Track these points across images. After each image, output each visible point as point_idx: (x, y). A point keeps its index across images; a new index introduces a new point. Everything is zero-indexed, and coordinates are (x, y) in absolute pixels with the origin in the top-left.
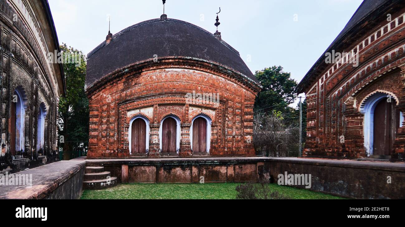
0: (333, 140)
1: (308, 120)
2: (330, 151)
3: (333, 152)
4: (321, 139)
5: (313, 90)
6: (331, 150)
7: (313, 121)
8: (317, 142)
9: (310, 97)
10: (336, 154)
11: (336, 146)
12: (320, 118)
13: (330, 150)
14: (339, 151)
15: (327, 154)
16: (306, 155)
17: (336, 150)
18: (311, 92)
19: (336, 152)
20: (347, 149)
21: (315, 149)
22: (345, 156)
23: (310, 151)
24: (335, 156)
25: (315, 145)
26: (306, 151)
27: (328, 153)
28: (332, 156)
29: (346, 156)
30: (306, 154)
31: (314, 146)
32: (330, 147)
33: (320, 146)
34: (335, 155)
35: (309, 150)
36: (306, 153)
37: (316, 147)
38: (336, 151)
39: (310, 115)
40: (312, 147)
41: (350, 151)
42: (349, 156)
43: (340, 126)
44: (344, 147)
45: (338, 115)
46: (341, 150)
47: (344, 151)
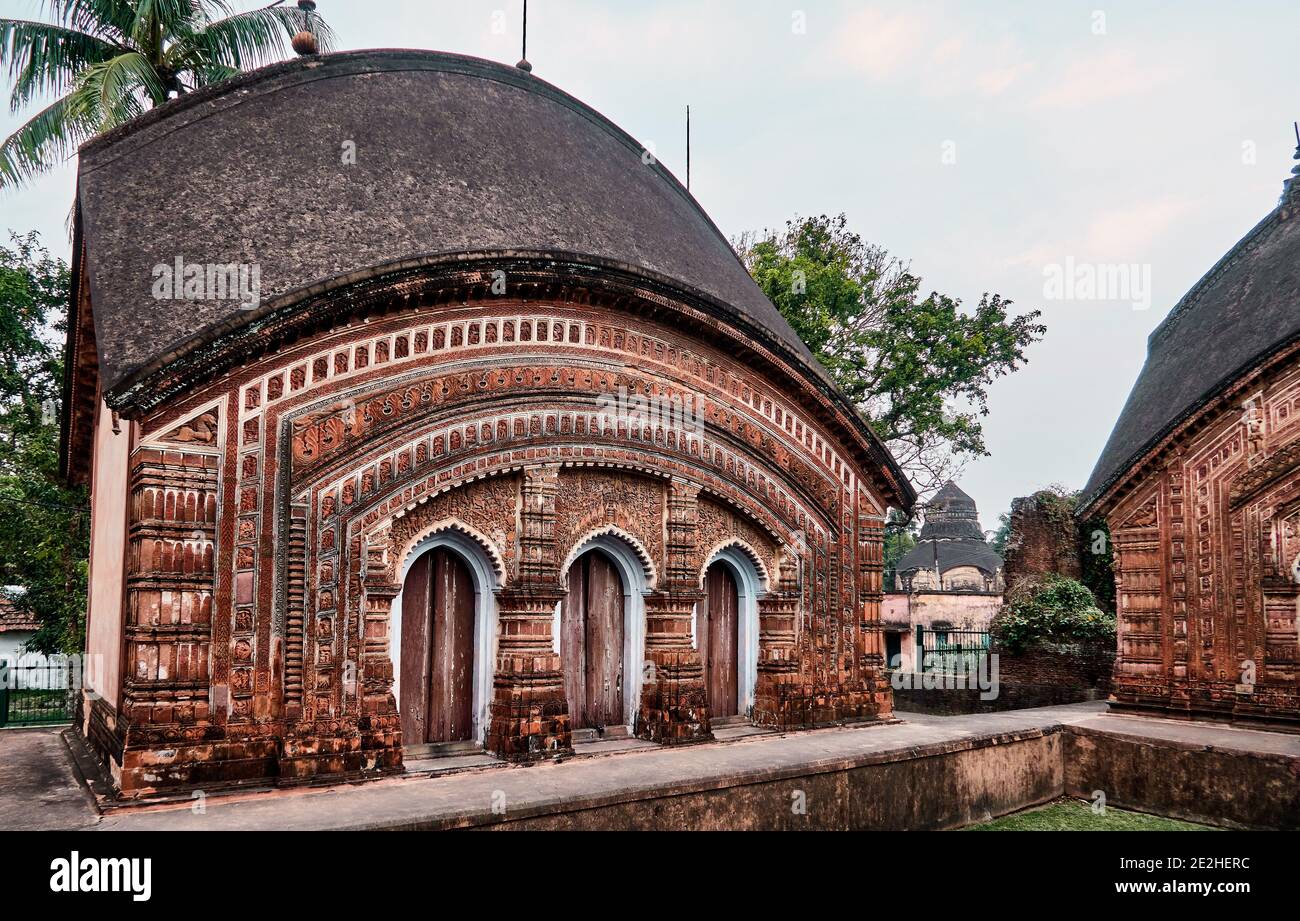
0: (318, 696)
1: (150, 584)
2: (309, 750)
3: (325, 753)
4: (242, 693)
5: (192, 424)
6: (316, 745)
7: (187, 597)
8: (222, 710)
9: (173, 457)
10: (339, 760)
11: (335, 726)
12: (235, 584)
13: (309, 744)
14: (348, 748)
15: (292, 767)
16: (150, 790)
17: (336, 743)
18: (177, 431)
19: (340, 751)
20: (380, 734)
21: (210, 748)
22: (371, 764)
23: (175, 763)
24: (335, 772)
25: (201, 724)
26: (146, 766)
27: (298, 763)
28: (320, 770)
29: (376, 767)
30: (148, 784)
31: (202, 733)
32: (307, 733)
33: (234, 728)
34: (335, 765)
35: (167, 755)
36: (147, 777)
37: (213, 734)
38: (336, 747)
39: (167, 556)
40: (183, 739)
41: (389, 742)
42: (387, 764)
43: (349, 634)
44: (364, 724)
45: (347, 588)
46: (356, 743)
47: (369, 744)
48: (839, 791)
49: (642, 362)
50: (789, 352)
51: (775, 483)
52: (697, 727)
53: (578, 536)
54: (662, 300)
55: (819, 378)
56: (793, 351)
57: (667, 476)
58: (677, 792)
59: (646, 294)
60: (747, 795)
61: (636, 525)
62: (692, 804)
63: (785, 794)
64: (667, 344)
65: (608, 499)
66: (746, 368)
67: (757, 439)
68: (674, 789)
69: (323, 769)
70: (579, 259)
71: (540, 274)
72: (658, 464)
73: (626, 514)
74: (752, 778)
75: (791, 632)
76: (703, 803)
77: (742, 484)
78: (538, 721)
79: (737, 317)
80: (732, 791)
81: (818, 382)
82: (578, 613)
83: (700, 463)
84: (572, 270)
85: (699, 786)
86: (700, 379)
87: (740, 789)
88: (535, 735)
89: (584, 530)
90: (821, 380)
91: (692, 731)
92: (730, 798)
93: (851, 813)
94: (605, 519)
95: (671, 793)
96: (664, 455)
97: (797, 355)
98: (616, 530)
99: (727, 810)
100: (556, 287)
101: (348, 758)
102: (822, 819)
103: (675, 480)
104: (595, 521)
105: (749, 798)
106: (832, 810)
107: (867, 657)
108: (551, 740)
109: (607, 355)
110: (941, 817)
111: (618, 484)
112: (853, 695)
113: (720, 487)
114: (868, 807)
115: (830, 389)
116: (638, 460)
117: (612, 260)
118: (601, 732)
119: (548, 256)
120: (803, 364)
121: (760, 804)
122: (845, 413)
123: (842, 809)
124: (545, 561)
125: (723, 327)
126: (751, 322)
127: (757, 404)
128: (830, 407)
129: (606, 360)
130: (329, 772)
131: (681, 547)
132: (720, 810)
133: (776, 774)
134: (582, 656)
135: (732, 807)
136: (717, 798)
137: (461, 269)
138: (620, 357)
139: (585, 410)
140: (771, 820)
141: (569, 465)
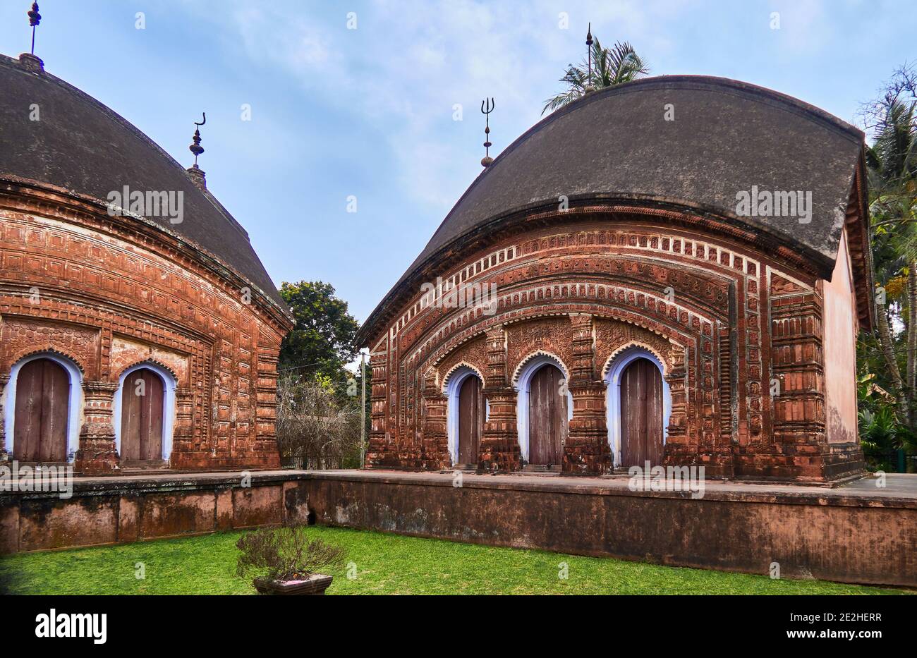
0: (409, 438)
1: (373, 400)
2: (405, 458)
3: (409, 459)
4: (393, 437)
5: (381, 345)
6: (407, 456)
7: (381, 403)
8: (388, 441)
9: (377, 357)
10: (413, 463)
11: (413, 450)
12: (391, 397)
13: (405, 455)
14: (417, 458)
15: (400, 463)
16: (371, 466)
18: (378, 349)
19: (414, 459)
20: (428, 454)
21: (384, 454)
22: (424, 465)
23: (377, 458)
24: (412, 467)
25: (384, 446)
26: (371, 458)
28: (407, 466)
29: (426, 467)
30: (371, 464)
31: (383, 449)
32: (405, 451)
33: (391, 448)
35: (375, 456)
36: (371, 462)
37: (386, 450)
38: (413, 457)
39: (377, 391)
40: (379, 450)
41: (431, 457)
42: (430, 467)
43: (418, 414)
44: (423, 450)
45: (416, 396)
46: (419, 456)
47: (424, 457)
48: (595, 509)
49: (548, 253)
50: (645, 200)
51: (653, 296)
52: (585, 467)
53: (520, 359)
54: (543, 215)
55: (680, 205)
56: (648, 197)
57: (565, 314)
58: (474, 486)
59: (533, 217)
60: (518, 496)
61: (556, 347)
62: (484, 494)
63: (547, 502)
64: (566, 235)
65: (537, 336)
66: (629, 223)
67: (635, 269)
68: (473, 484)
69: (409, 465)
70: (490, 220)
71: (477, 236)
72: (556, 309)
73: (548, 342)
74: (522, 487)
75: (682, 404)
76: (489, 495)
77: (622, 304)
78: (489, 454)
79: (596, 199)
80: (508, 492)
81: (681, 208)
82: (546, 401)
83: (586, 300)
84: (490, 227)
85: (487, 485)
86: (595, 246)
87: (514, 492)
88: (487, 461)
89: (524, 356)
90: (683, 205)
91: (581, 469)
92: (506, 496)
93: (607, 527)
94: (536, 347)
95: (471, 486)
96: (559, 303)
97: (653, 199)
98: (542, 352)
99: (504, 502)
100: (486, 238)
101: (416, 462)
102: (578, 524)
103: (571, 315)
104: (530, 350)
105: (519, 498)
106: (588, 520)
107: (788, 423)
108: (495, 464)
109: (527, 258)
110: (724, 557)
111: (543, 326)
112: (759, 457)
113: (603, 311)
114: (626, 527)
115: (694, 209)
116: (543, 310)
117: (506, 212)
118: (549, 467)
119: (476, 227)
120: (661, 202)
121: (527, 504)
122: (719, 220)
123: (598, 522)
124: (499, 375)
125: (587, 209)
126: (607, 196)
127: (643, 244)
128: (701, 221)
129: (525, 261)
130: (410, 466)
131: (578, 355)
132: (500, 501)
133: (538, 488)
134: (548, 425)
135: (507, 501)
136: (498, 495)
137: (443, 252)
138: (535, 256)
139: (509, 293)
140: (535, 515)
141: (506, 324)
